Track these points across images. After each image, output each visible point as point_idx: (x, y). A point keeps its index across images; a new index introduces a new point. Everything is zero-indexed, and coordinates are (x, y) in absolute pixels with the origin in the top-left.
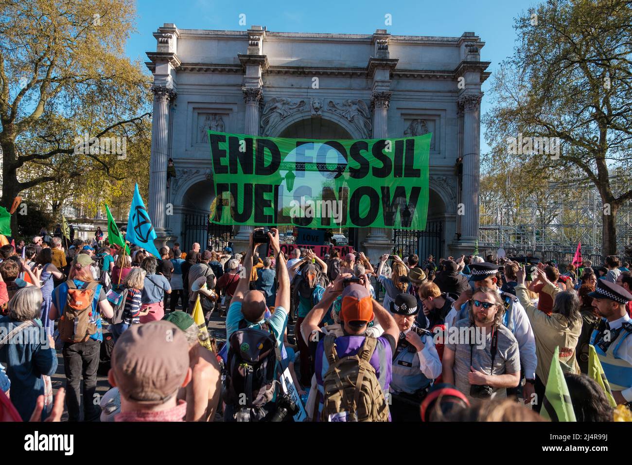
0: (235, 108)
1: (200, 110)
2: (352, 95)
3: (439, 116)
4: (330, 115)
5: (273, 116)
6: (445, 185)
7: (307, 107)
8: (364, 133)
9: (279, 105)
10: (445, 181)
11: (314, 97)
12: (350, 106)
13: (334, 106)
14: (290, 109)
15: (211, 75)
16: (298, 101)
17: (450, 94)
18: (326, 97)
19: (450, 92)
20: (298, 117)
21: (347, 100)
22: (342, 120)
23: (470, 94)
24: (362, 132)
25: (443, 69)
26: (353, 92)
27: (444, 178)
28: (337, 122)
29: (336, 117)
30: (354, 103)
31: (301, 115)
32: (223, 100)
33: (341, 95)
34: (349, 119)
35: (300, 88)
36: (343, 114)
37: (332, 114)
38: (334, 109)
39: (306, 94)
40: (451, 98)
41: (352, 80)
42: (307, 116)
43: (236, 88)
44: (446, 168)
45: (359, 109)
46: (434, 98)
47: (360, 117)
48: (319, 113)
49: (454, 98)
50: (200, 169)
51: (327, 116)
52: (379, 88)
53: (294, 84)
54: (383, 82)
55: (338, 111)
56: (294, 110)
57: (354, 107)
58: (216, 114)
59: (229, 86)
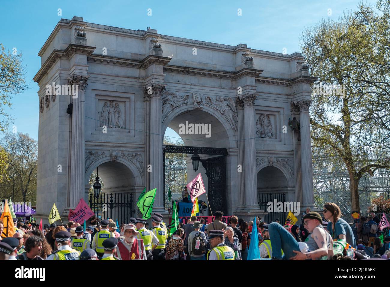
0: (132, 97)
1: (101, 97)
2: (222, 93)
3: (279, 112)
4: (207, 108)
5: (166, 107)
6: (287, 166)
7: (190, 101)
8: (233, 124)
9: (170, 97)
10: (287, 162)
11: (196, 92)
12: (221, 101)
13: (210, 101)
14: (178, 101)
15: (112, 67)
16: (184, 94)
17: (286, 97)
18: (204, 93)
19: (286, 95)
20: (184, 108)
21: (220, 97)
22: (216, 113)
23: (305, 99)
24: (231, 123)
25: (281, 77)
26: (223, 90)
27: (286, 160)
28: (212, 114)
29: (211, 110)
30: (225, 100)
31: (186, 107)
32: (124, 90)
33: (214, 92)
34: (222, 112)
35: (185, 84)
36: (217, 108)
37: (209, 107)
38: (210, 103)
39: (189, 89)
40: (287, 100)
41: (222, 80)
42: (190, 108)
43: (133, 80)
44: (287, 153)
45: (229, 104)
46: (276, 99)
47: (230, 111)
48: (201, 106)
49: (289, 100)
50: (105, 151)
51: (206, 108)
52: (249, 90)
53: (180, 81)
54: (252, 86)
55: (213, 105)
56: (181, 102)
57: (225, 103)
58: (113, 101)
59: (128, 77)
